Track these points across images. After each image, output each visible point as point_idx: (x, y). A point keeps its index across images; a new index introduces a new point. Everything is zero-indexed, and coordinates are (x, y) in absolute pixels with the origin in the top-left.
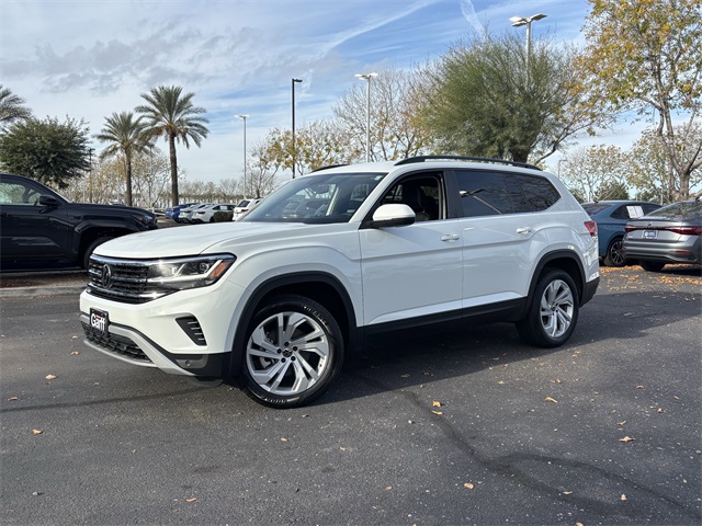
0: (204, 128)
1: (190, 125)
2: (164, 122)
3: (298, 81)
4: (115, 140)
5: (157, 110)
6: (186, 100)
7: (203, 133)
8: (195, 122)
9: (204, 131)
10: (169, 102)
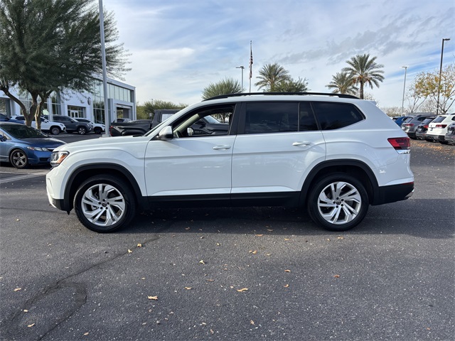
0: (382, 77)
1: (374, 75)
2: (357, 76)
3: (446, 40)
4: (336, 86)
5: (354, 69)
6: (371, 61)
7: (380, 80)
8: (377, 73)
9: (381, 78)
10: (362, 63)
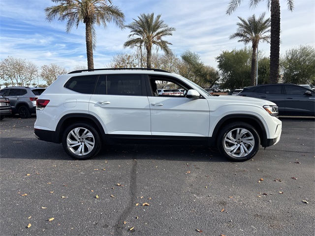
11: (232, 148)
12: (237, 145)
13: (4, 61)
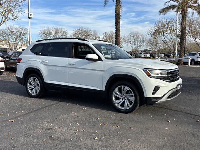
11: (118, 101)
12: (122, 99)
13: (77, 30)
